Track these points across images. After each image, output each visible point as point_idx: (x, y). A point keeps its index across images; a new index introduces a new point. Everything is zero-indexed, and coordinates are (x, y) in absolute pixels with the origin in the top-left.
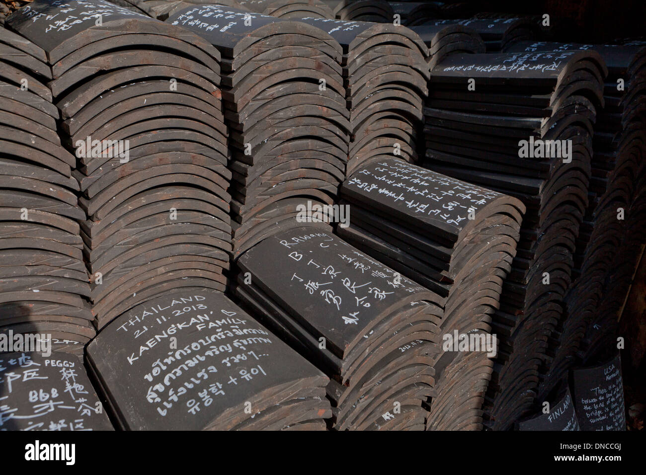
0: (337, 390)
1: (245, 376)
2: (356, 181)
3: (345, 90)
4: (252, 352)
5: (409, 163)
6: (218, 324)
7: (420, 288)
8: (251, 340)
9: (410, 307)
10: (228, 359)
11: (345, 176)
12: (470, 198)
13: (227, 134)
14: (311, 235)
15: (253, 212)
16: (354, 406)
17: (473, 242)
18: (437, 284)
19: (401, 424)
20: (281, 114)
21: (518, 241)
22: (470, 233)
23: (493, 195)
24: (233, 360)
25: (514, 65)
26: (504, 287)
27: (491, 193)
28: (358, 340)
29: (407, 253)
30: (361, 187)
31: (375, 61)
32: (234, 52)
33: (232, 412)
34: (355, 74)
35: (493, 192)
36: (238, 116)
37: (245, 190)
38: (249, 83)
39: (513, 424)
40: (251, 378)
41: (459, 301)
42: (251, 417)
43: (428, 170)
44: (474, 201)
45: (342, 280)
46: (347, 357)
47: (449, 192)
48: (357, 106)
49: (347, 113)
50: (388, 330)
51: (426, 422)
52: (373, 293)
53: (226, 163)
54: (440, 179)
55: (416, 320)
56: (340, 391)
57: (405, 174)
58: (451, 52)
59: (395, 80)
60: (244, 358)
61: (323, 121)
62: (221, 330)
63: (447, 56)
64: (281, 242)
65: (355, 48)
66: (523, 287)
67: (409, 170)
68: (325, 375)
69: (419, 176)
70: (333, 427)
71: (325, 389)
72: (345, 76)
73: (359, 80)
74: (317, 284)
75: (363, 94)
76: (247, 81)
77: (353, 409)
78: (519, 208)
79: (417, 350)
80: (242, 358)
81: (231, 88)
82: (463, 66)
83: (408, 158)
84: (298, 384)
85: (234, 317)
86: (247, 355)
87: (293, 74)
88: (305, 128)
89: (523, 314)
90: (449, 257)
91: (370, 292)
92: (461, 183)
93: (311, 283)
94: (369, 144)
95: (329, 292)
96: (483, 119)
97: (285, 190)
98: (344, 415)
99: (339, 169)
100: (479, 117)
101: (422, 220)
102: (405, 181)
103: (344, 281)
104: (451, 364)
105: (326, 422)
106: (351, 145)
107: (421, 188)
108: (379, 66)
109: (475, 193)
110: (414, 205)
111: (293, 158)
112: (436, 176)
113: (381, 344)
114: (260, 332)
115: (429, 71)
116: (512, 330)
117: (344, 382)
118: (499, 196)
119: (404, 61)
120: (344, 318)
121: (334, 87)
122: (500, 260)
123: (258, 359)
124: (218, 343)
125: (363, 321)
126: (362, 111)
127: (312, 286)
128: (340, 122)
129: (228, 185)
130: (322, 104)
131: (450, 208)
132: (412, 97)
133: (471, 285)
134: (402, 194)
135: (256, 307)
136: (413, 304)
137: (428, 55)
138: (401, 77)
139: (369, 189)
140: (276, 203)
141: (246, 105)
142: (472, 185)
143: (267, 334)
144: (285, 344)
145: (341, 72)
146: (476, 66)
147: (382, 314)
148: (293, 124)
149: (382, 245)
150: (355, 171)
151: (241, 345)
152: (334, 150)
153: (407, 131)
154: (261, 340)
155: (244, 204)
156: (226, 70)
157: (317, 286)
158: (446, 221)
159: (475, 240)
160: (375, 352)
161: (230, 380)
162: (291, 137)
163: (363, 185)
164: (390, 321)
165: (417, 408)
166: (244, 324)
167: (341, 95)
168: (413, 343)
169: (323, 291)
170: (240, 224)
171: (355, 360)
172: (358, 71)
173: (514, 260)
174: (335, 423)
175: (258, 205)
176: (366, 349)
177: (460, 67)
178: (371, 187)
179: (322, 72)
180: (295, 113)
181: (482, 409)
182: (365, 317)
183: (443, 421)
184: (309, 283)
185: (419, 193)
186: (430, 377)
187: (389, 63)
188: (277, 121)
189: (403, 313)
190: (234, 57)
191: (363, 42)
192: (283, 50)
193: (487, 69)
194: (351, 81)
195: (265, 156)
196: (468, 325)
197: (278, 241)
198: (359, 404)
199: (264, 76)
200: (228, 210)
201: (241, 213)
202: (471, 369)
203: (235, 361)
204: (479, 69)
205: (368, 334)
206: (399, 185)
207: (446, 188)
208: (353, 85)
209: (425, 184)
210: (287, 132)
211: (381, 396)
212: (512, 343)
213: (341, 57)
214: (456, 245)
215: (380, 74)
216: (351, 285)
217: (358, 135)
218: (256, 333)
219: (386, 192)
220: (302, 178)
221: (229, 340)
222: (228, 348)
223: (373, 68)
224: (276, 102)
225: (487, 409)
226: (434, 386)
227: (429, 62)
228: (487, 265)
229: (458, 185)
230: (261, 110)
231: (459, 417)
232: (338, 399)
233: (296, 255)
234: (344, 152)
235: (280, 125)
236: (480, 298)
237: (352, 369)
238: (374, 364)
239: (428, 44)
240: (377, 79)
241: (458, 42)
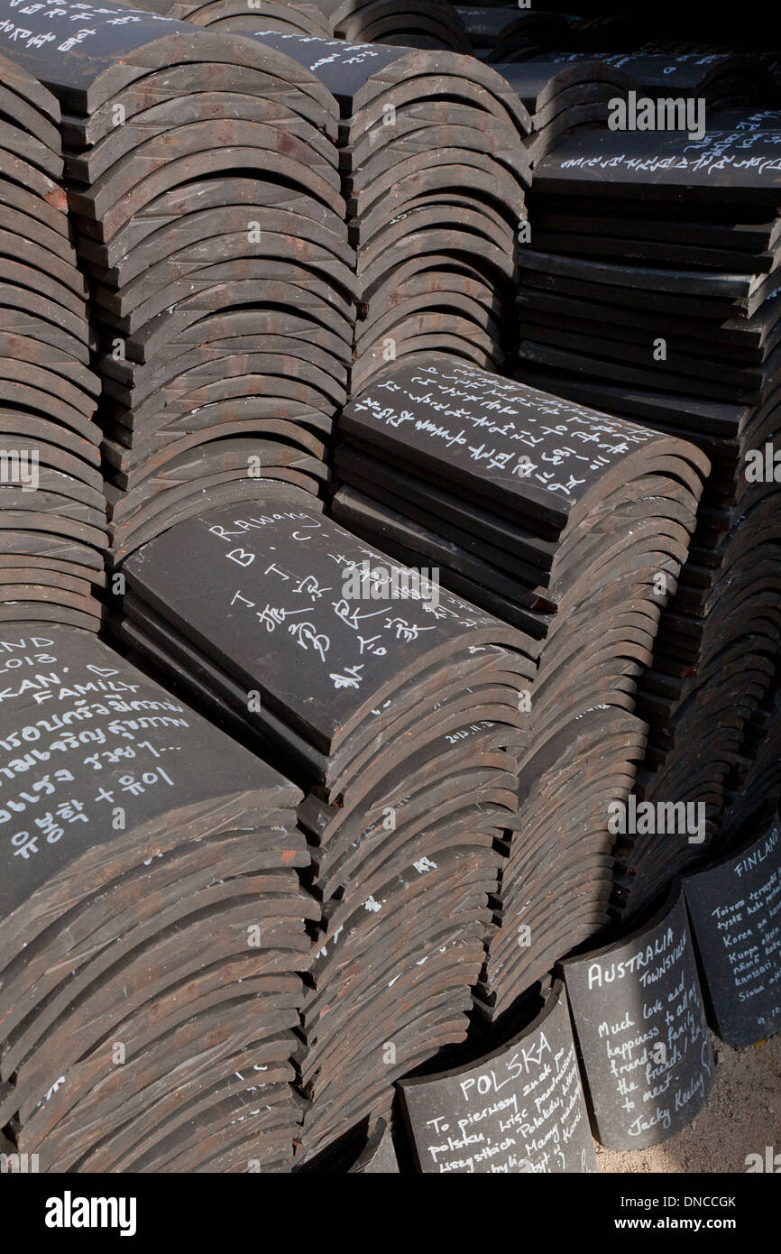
0: (320, 816)
1: (131, 788)
2: (370, 405)
3: (344, 201)
4: (146, 743)
5: (485, 369)
6: (79, 692)
7: (489, 620)
8: (146, 721)
9: (468, 655)
10: (96, 756)
11: (348, 393)
12: (598, 440)
13: (86, 292)
14: (274, 516)
15: (151, 467)
16: (355, 845)
17: (600, 531)
18: (525, 613)
19: (451, 879)
20: (203, 250)
21: (693, 531)
22: (594, 511)
23: (644, 436)
24: (108, 757)
25: (703, 157)
26: (663, 623)
27: (640, 432)
28: (360, 719)
29: (469, 552)
30: (379, 417)
31: (411, 137)
32: (90, 99)
33: (102, 852)
34: (367, 166)
35: (644, 430)
36: (106, 251)
37: (131, 418)
38: (127, 174)
39: (670, 883)
40: (143, 791)
41: (570, 647)
42: (143, 864)
43: (520, 385)
44: (606, 446)
45: (333, 604)
46: (337, 751)
47: (557, 428)
48: (373, 239)
49: (349, 254)
50: (421, 701)
51: (500, 877)
52: (394, 629)
53: (86, 357)
54: (541, 403)
55: (480, 683)
56: (327, 817)
57: (471, 391)
58: (580, 125)
59: (456, 183)
60: (130, 753)
61: (298, 271)
62: (84, 702)
63: (572, 134)
64: (211, 530)
65: (366, 106)
66: (698, 624)
67: (480, 382)
68: (295, 786)
69: (499, 395)
70: (313, 884)
71: (294, 811)
72: (345, 169)
73: (375, 179)
74: (282, 611)
75: (383, 214)
76: (123, 170)
77: (352, 850)
78: (697, 464)
79: (480, 740)
80: (126, 754)
81: (87, 186)
82: (600, 158)
83: (482, 359)
84: (236, 803)
85: (113, 679)
86: (135, 748)
87: (227, 160)
88: (258, 284)
89: (696, 676)
90: (550, 559)
91: (389, 626)
92: (584, 412)
93: (270, 610)
94: (399, 327)
95: (306, 627)
96: (636, 275)
97: (219, 421)
98: (335, 860)
99: (335, 378)
100: (630, 270)
101: (499, 485)
102: (470, 406)
103: (337, 606)
104: (551, 769)
105: (299, 875)
106: (361, 327)
107: (501, 420)
108: (420, 150)
109: (609, 430)
110: (486, 455)
111: (234, 350)
112: (534, 395)
113: (406, 728)
114: (167, 706)
115: (531, 167)
116: (674, 707)
117: (332, 798)
118: (656, 438)
119: (474, 140)
120: (333, 676)
121: (321, 194)
122: (655, 569)
123: (157, 755)
124: (76, 727)
125: (370, 683)
126: (382, 252)
127: (273, 615)
128: (335, 275)
129: (94, 406)
130: (293, 232)
131: (556, 461)
132: (492, 224)
133: (594, 617)
134: (463, 431)
135: (161, 661)
136: (473, 650)
137: (529, 130)
138: (468, 178)
139: (395, 420)
140: (201, 447)
141: (123, 226)
142: (605, 415)
143: (181, 710)
144: (217, 730)
145: (336, 161)
146: (628, 158)
147: (410, 667)
148: (231, 273)
149: (420, 536)
150: (369, 383)
151: (124, 729)
152: (322, 336)
153: (481, 300)
154: (166, 721)
155: (130, 449)
156: (74, 144)
157: (281, 616)
158: (546, 486)
159: (601, 526)
160: (395, 742)
161: (100, 794)
162: (227, 304)
163: (383, 414)
164: (425, 682)
165: (483, 850)
166: (134, 691)
167: (335, 213)
168: (475, 728)
169: (293, 626)
170: (124, 490)
171: (356, 757)
172: (373, 160)
173: (683, 570)
174: (317, 876)
175: (160, 451)
176: (377, 736)
177: (595, 160)
178: (399, 417)
179: (291, 158)
180: (234, 249)
181: (612, 854)
182: (375, 674)
183: (533, 874)
184: (266, 611)
185: (496, 429)
186: (507, 793)
187: (442, 144)
188: (194, 266)
189: (452, 667)
190: (90, 111)
191: (385, 92)
192: (201, 100)
193: (649, 166)
194: (358, 182)
195: (168, 344)
196: (589, 696)
197: (205, 528)
198: (365, 842)
199: (160, 160)
200: (97, 461)
201: (123, 467)
202: (592, 778)
203: (111, 760)
204: (633, 165)
205: (380, 707)
206: (457, 414)
207: (552, 421)
208: (362, 192)
209: (510, 412)
210: (217, 292)
211: (408, 826)
212: (672, 730)
213: (336, 125)
214: (563, 534)
215: (421, 169)
216: (351, 613)
217: (375, 304)
218: (157, 709)
219: (431, 428)
220: (256, 396)
221: (100, 722)
222: (97, 736)
223: (406, 155)
224: (190, 222)
225: (621, 855)
226: (516, 811)
227: (531, 148)
228: (628, 578)
229: (577, 415)
230: (157, 240)
231: (566, 868)
232: (321, 832)
233: (242, 556)
234: (347, 343)
235: (201, 274)
236: (613, 644)
237: (348, 774)
238: (394, 765)
239: (530, 105)
240: (414, 179)
241: (596, 103)
